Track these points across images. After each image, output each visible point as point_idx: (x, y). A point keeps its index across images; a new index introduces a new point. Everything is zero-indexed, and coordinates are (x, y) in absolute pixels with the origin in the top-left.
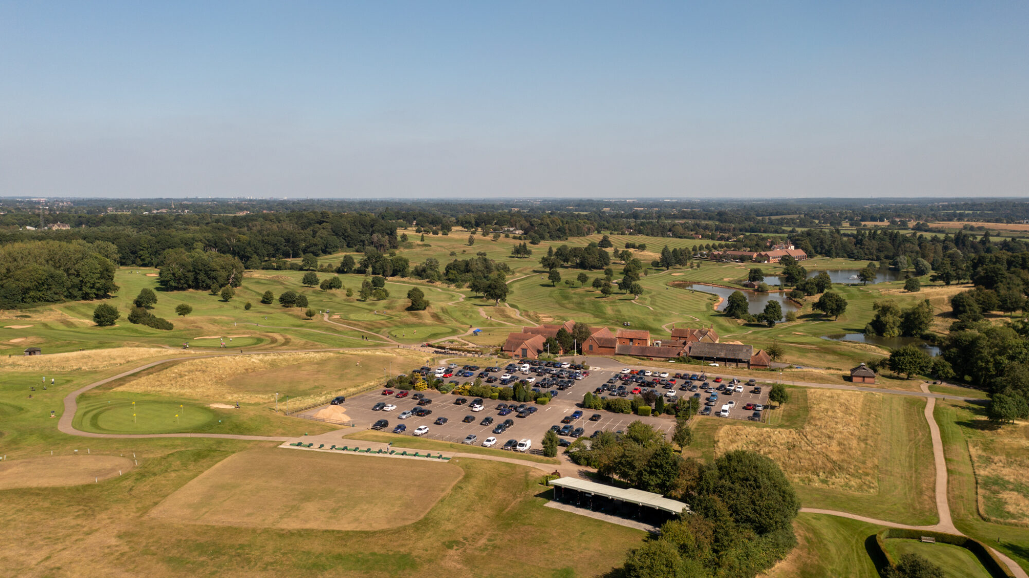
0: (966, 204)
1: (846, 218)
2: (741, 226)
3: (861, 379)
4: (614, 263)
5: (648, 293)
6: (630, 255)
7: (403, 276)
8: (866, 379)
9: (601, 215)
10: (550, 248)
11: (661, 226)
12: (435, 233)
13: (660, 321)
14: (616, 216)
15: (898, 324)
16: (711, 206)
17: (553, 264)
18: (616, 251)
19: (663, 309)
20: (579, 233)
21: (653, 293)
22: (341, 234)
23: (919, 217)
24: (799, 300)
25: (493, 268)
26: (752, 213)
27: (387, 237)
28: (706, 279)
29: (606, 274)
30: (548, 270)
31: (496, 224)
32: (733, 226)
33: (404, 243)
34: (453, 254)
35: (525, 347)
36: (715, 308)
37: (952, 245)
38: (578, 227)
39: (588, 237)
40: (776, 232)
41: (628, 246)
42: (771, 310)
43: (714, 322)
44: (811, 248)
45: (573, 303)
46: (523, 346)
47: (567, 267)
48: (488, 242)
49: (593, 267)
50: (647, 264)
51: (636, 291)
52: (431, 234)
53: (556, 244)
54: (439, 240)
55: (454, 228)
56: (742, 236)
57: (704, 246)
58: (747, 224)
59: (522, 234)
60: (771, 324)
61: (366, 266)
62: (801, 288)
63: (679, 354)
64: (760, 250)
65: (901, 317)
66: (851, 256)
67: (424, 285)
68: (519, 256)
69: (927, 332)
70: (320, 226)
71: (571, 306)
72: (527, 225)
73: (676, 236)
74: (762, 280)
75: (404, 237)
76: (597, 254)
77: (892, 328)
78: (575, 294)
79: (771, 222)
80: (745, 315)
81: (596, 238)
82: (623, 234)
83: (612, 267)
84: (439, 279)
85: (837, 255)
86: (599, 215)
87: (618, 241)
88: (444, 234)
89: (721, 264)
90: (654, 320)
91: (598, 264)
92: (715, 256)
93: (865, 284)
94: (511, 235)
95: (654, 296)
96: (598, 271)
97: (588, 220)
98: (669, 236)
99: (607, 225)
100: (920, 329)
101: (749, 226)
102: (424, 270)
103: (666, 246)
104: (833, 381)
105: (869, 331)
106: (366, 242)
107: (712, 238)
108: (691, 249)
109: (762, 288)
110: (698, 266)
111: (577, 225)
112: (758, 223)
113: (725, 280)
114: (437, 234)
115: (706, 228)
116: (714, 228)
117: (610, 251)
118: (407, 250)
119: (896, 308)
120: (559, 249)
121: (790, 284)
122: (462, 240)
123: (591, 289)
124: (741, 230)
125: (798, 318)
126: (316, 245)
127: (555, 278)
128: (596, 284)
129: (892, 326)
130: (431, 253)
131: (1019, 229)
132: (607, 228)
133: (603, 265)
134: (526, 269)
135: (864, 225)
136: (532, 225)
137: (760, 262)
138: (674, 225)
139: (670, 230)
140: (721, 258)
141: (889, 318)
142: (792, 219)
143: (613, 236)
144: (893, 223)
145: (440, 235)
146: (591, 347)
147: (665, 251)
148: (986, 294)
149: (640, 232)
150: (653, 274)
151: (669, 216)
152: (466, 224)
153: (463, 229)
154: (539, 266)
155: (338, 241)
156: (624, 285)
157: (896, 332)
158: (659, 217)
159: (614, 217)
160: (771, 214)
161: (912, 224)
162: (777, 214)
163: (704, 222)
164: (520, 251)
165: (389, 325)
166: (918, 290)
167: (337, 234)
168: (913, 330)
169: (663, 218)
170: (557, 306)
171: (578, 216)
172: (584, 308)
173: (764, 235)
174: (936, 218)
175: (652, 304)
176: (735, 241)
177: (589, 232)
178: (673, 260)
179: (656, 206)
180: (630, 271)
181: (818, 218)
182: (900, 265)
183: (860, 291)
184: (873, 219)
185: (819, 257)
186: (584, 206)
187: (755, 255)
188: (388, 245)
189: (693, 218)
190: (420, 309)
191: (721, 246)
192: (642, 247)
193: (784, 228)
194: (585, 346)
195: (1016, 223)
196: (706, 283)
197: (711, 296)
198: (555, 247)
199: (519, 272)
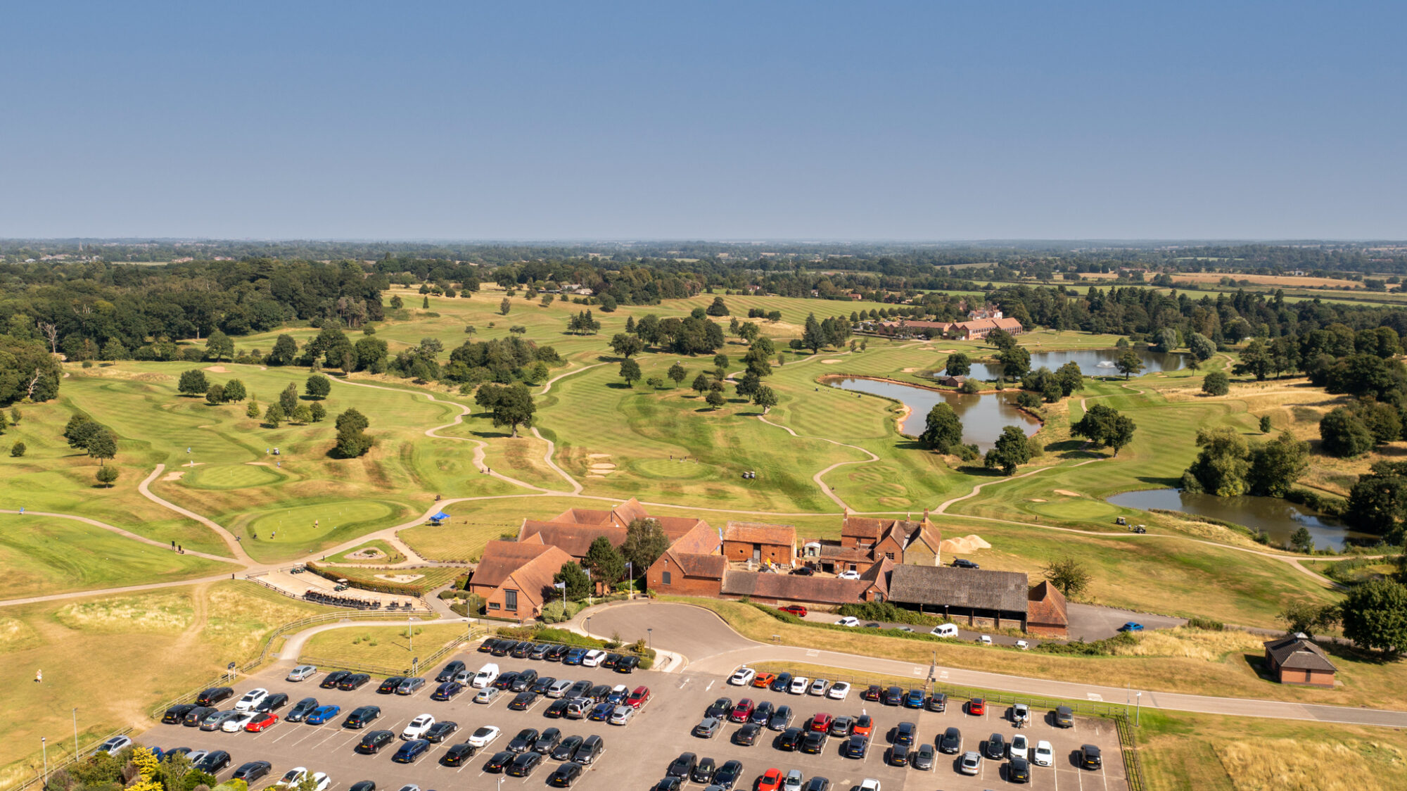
0: (1207, 249)
1: (1056, 268)
2: (915, 280)
3: (1301, 676)
4: (731, 343)
5: (787, 399)
6: (755, 330)
7: (374, 372)
8: (1314, 676)
9: (714, 264)
10: (630, 319)
11: (800, 280)
12: (451, 294)
13: (809, 463)
14: (736, 266)
15: (1244, 473)
16: (867, 250)
17: (631, 347)
18: (734, 324)
19: (812, 432)
20: (678, 292)
21: (795, 399)
22: (286, 297)
23: (1154, 267)
24: (1035, 410)
25: (530, 356)
26: (926, 261)
27: (363, 302)
28: (876, 371)
29: (717, 364)
30: (623, 356)
31: (551, 279)
32: (904, 280)
33: (396, 312)
34: (470, 330)
35: (514, 586)
36: (900, 428)
37: (1233, 310)
38: (677, 284)
39: (692, 299)
40: (965, 288)
41: (752, 314)
42: (1009, 444)
43: (906, 462)
44: (1027, 316)
45: (656, 423)
46: (508, 583)
47: (655, 351)
48: (534, 309)
49: (695, 351)
50: (782, 345)
51: (765, 399)
52: (443, 296)
53: (638, 312)
54: (457, 305)
55: (482, 286)
56: (920, 296)
57: (868, 312)
58: (923, 277)
59: (591, 295)
60: (1009, 470)
61: (316, 353)
62: (1031, 385)
63: (864, 596)
64: (951, 318)
65: (1248, 459)
66: (1086, 327)
67: (407, 388)
68: (580, 331)
69: (1295, 487)
70: (252, 285)
71: (650, 430)
72: (599, 280)
73: (824, 296)
74: (968, 372)
75: (396, 302)
76: (703, 329)
77: (1232, 480)
78: (663, 402)
79: (955, 274)
80: (957, 446)
81: (704, 300)
82: (745, 293)
83: (726, 350)
84: (435, 377)
85: (1067, 327)
86: (712, 263)
87: (739, 305)
88: (465, 295)
89: (896, 342)
90: (799, 462)
91: (703, 345)
92: (886, 330)
93: (1127, 376)
94: (571, 297)
95: (796, 404)
96: (705, 356)
97: (695, 271)
98: (813, 296)
99: (721, 279)
100: (1283, 481)
101: (927, 279)
102: (411, 362)
103: (811, 315)
104: (1243, 688)
105: (1190, 485)
106: (328, 311)
107: (877, 299)
108: (848, 318)
109: (970, 387)
110: (863, 347)
111: (675, 281)
112: (937, 276)
113: (907, 370)
114: (453, 295)
115: (866, 283)
116: (878, 282)
117: (723, 322)
118: (398, 323)
119: (1239, 443)
120: (642, 322)
121: (1010, 378)
122: (492, 305)
123: (691, 392)
124: (915, 286)
125: (1047, 449)
126: (240, 316)
127: (631, 372)
128: (699, 385)
129: (1234, 476)
130: (433, 330)
131: (1294, 284)
132: (722, 284)
133: (712, 348)
134: (587, 355)
135: (1084, 279)
136: (606, 281)
137: (954, 338)
138: (821, 280)
139: (815, 287)
140: (895, 332)
141: (1228, 463)
142: (984, 270)
143: (731, 296)
144: (1122, 274)
145: (458, 297)
146: (667, 577)
147: (810, 322)
148: (1381, 412)
149: (771, 290)
150: (793, 362)
151: (812, 266)
152: (504, 279)
153: (499, 287)
154: (609, 351)
155: (281, 309)
156: (747, 386)
157: (1241, 487)
158: (798, 266)
159: (733, 267)
160: (952, 263)
161: (1149, 276)
162: (960, 262)
163: (862, 275)
164: (582, 325)
165: (265, 500)
166: (1225, 392)
167: (280, 298)
168: (1270, 483)
169: (803, 268)
170: (627, 431)
171: (681, 266)
172: (674, 435)
173: (952, 294)
174: (1180, 268)
175: (794, 422)
176: (910, 304)
177: (694, 291)
178: (824, 339)
179: (792, 250)
180: (756, 359)
181: (1018, 268)
182: (1166, 342)
183: (1126, 390)
184: (1094, 269)
185: (1039, 329)
186: (692, 250)
187: (946, 327)
188: (366, 315)
189: (846, 268)
190: (351, 456)
191: (893, 313)
192: (775, 316)
193: (976, 283)
194: (654, 574)
195: (1285, 275)
196: (877, 377)
197: (889, 403)
198: (639, 315)
199: (575, 360)
